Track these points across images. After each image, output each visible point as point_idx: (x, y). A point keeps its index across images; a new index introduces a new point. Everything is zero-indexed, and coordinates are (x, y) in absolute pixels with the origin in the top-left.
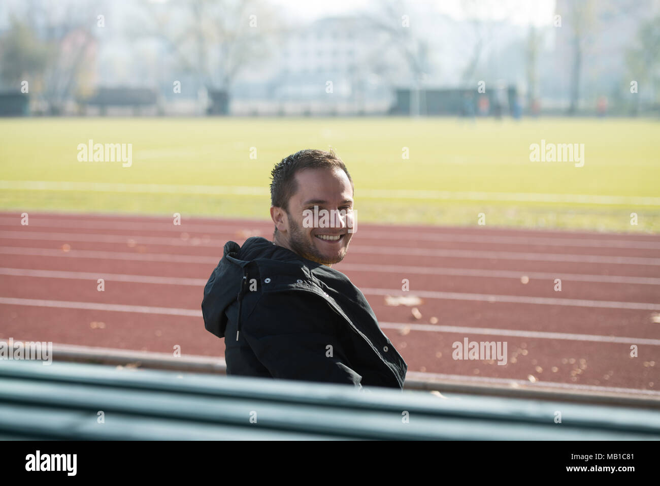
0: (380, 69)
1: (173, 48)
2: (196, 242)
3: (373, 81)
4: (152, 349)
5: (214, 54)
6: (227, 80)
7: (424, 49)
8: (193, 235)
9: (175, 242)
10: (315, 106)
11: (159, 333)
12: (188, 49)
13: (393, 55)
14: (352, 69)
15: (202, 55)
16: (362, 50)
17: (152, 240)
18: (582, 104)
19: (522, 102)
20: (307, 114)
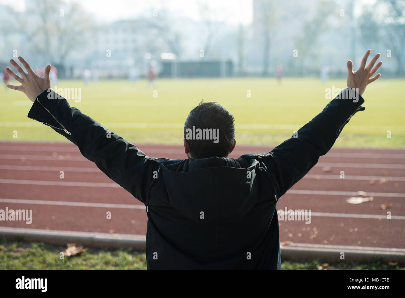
0: (153, 50)
1: (30, 39)
2: (61, 158)
3: (148, 56)
4: (52, 228)
5: (54, 42)
6: (62, 58)
7: (178, 38)
8: (59, 153)
9: (49, 158)
10: (115, 72)
11: (53, 218)
12: (40, 39)
13: (160, 42)
14: (136, 50)
15: (47, 43)
16: (141, 39)
17: (34, 157)
18: (271, 69)
19: (236, 69)
20: (110, 77)
